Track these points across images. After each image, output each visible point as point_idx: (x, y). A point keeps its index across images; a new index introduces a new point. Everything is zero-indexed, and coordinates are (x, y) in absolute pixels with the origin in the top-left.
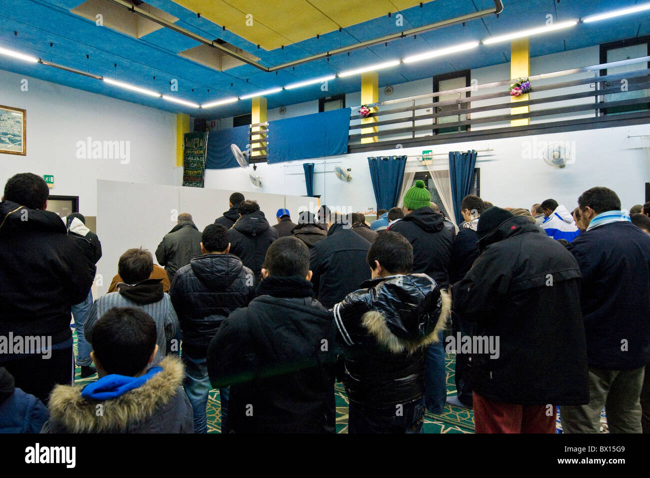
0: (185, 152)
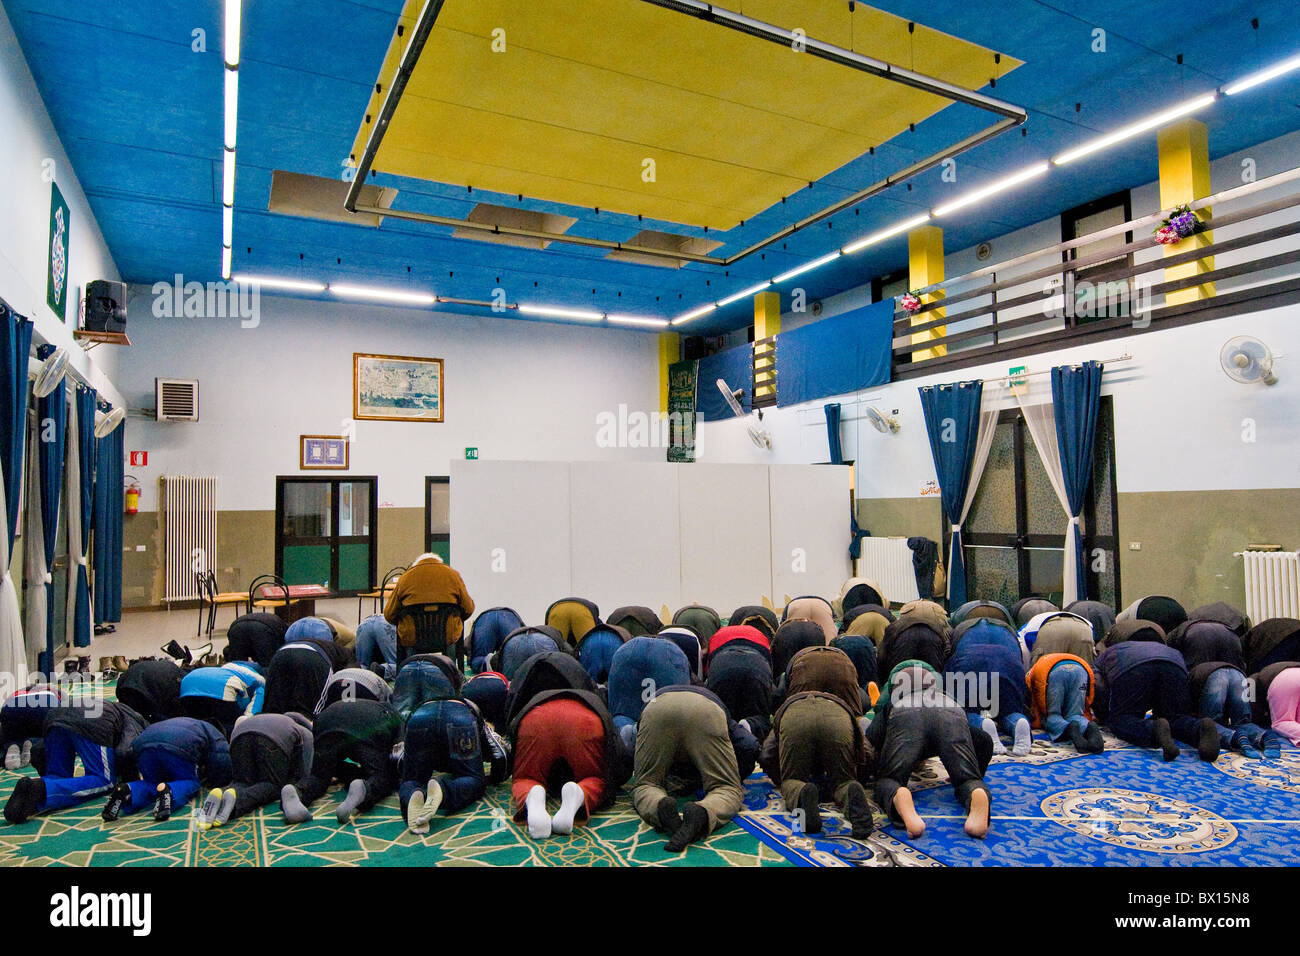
0: (670, 393)
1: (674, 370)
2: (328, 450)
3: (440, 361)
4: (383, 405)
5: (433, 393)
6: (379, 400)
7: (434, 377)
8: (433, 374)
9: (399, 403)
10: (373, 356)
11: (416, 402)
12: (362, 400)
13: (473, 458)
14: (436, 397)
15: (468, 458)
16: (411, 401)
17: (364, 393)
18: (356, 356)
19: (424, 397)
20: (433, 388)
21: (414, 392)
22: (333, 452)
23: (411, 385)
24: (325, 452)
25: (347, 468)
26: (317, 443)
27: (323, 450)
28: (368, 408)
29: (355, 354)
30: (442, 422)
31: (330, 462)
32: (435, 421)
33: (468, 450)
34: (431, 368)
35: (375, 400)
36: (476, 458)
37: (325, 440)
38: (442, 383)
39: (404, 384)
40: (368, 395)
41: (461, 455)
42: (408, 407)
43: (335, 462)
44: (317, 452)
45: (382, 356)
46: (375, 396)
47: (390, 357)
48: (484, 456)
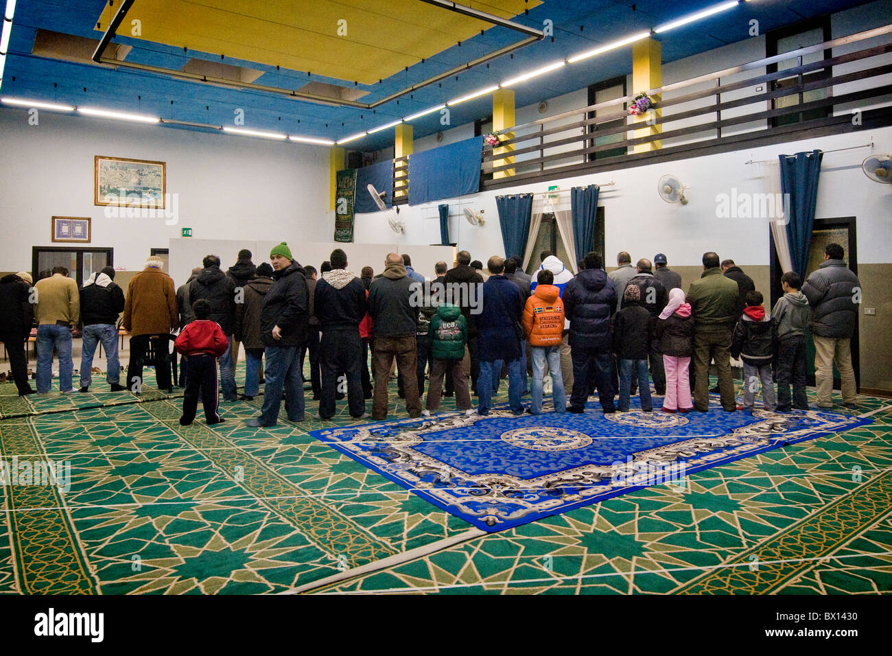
0: (337, 192)
1: (340, 175)
2: (74, 228)
3: (163, 163)
5: (157, 187)
6: (115, 191)
7: (159, 175)
8: (157, 173)
10: (110, 158)
11: (144, 193)
12: (101, 191)
13: (188, 235)
14: (159, 189)
15: (184, 235)
16: (140, 192)
17: (103, 186)
18: (96, 158)
19: (150, 190)
20: (158, 183)
21: (142, 186)
22: (78, 230)
23: (140, 181)
24: (72, 229)
25: (89, 241)
26: (65, 222)
27: (70, 228)
29: (96, 157)
31: (75, 236)
33: (184, 229)
34: (156, 169)
35: (112, 191)
36: (191, 236)
37: (71, 221)
38: (165, 181)
39: (134, 180)
40: (106, 187)
41: (179, 234)
43: (80, 237)
44: (65, 229)
45: (118, 159)
46: (111, 188)
47: (123, 159)
48: (196, 234)
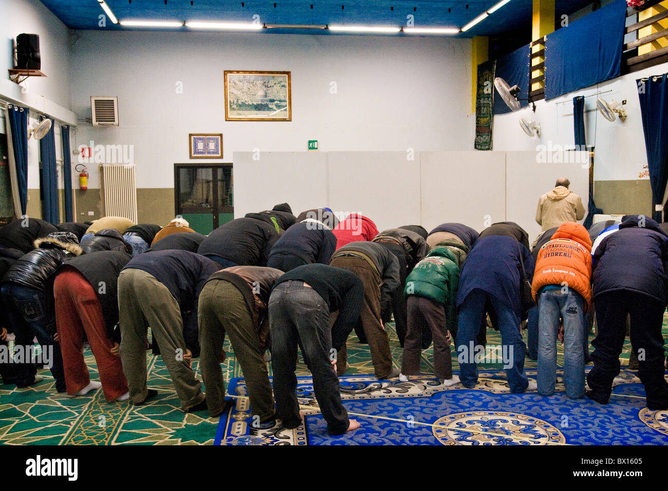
1: (480, 69)
2: (208, 145)
3: (288, 73)
4: (246, 110)
5: (282, 98)
6: (243, 106)
7: (284, 86)
8: (282, 84)
9: (259, 107)
10: (238, 72)
11: (270, 106)
12: (231, 106)
13: (314, 148)
14: (285, 101)
15: (310, 148)
16: (267, 105)
17: (232, 101)
18: (226, 72)
19: (276, 102)
20: (283, 94)
21: (268, 98)
22: (212, 146)
23: (266, 93)
24: (206, 146)
25: (222, 157)
26: (200, 139)
27: (205, 145)
28: (235, 112)
29: (225, 71)
30: (290, 120)
31: (209, 153)
32: (284, 120)
33: (310, 142)
34: (281, 79)
35: (240, 106)
36: (317, 149)
37: (205, 137)
38: (290, 91)
39: (261, 93)
40: (235, 102)
41: (304, 147)
42: (264, 110)
43: (213, 153)
44: (200, 146)
45: (245, 72)
46: (240, 102)
47: (251, 72)
48: (322, 147)
